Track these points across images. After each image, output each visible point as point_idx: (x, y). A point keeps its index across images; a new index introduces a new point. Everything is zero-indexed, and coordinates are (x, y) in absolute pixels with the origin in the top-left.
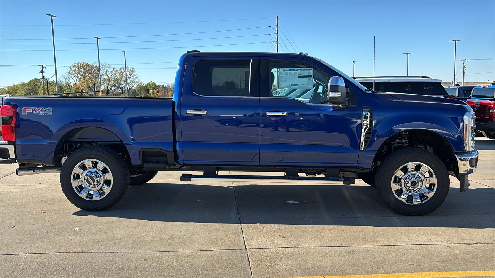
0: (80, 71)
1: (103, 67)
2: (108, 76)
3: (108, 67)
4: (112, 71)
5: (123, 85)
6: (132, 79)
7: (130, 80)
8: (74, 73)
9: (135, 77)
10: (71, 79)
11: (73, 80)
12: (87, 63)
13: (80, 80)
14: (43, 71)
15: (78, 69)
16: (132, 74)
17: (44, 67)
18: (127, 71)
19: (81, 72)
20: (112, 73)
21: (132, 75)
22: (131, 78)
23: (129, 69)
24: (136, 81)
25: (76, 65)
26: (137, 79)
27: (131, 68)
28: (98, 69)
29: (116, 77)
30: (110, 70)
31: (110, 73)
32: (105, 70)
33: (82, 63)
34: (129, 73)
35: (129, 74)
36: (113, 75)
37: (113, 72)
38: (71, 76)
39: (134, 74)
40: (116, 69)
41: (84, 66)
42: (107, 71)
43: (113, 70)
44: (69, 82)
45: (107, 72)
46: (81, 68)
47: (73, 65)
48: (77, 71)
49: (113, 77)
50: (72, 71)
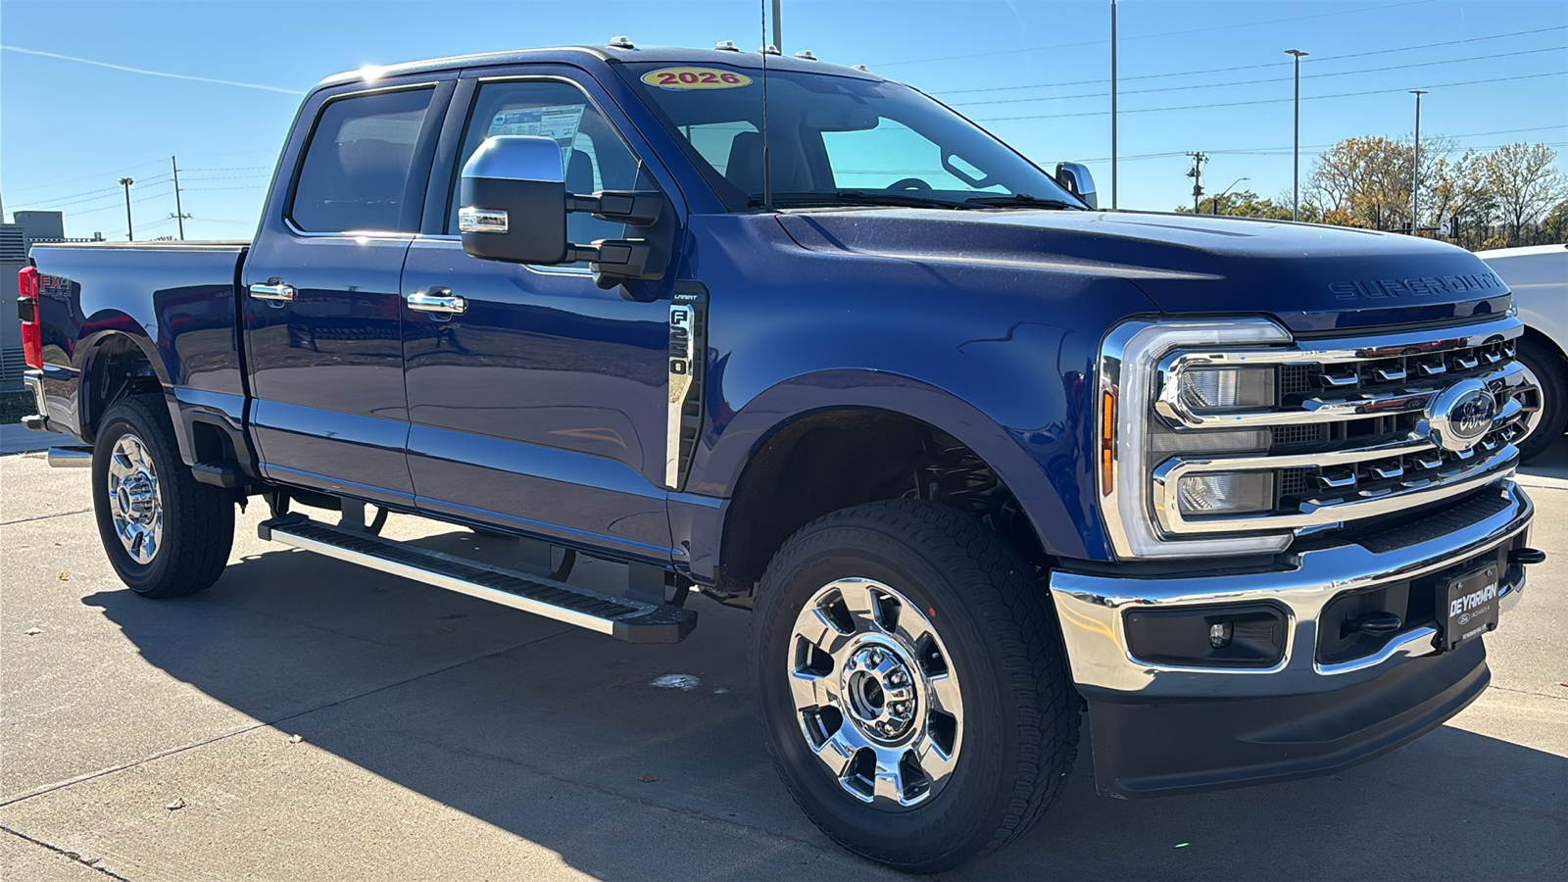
0: (1355, 165)
1: (1432, 148)
2: (1444, 180)
3: (1449, 147)
4: (1461, 161)
5: (1503, 210)
6: (1537, 187)
7: (1530, 188)
8: (1334, 175)
9: (1548, 178)
10: (1323, 192)
11: (1329, 197)
12: (1381, 141)
13: (1352, 198)
14: (1198, 172)
15: (1348, 162)
16: (1537, 170)
17: (1204, 158)
18: (1522, 158)
19: (1357, 171)
20: (1460, 168)
21: (1539, 173)
22: (1533, 183)
23: (1530, 150)
24: (1550, 191)
25: (1343, 148)
26: (1559, 183)
27: (1538, 146)
28: (1414, 157)
29: (1472, 182)
30: (1452, 160)
31: (1452, 170)
32: (1437, 160)
33: (1365, 140)
34: (1529, 164)
35: (1528, 169)
36: (1465, 176)
37: (1464, 165)
38: (1323, 186)
39: (1548, 167)
40: (1477, 154)
41: (1368, 151)
42: (1442, 162)
43: (1465, 159)
44: (1316, 204)
45: (1442, 165)
46: (1358, 157)
47: (1335, 147)
48: (1346, 167)
49: (1460, 182)
50: (1328, 168)
